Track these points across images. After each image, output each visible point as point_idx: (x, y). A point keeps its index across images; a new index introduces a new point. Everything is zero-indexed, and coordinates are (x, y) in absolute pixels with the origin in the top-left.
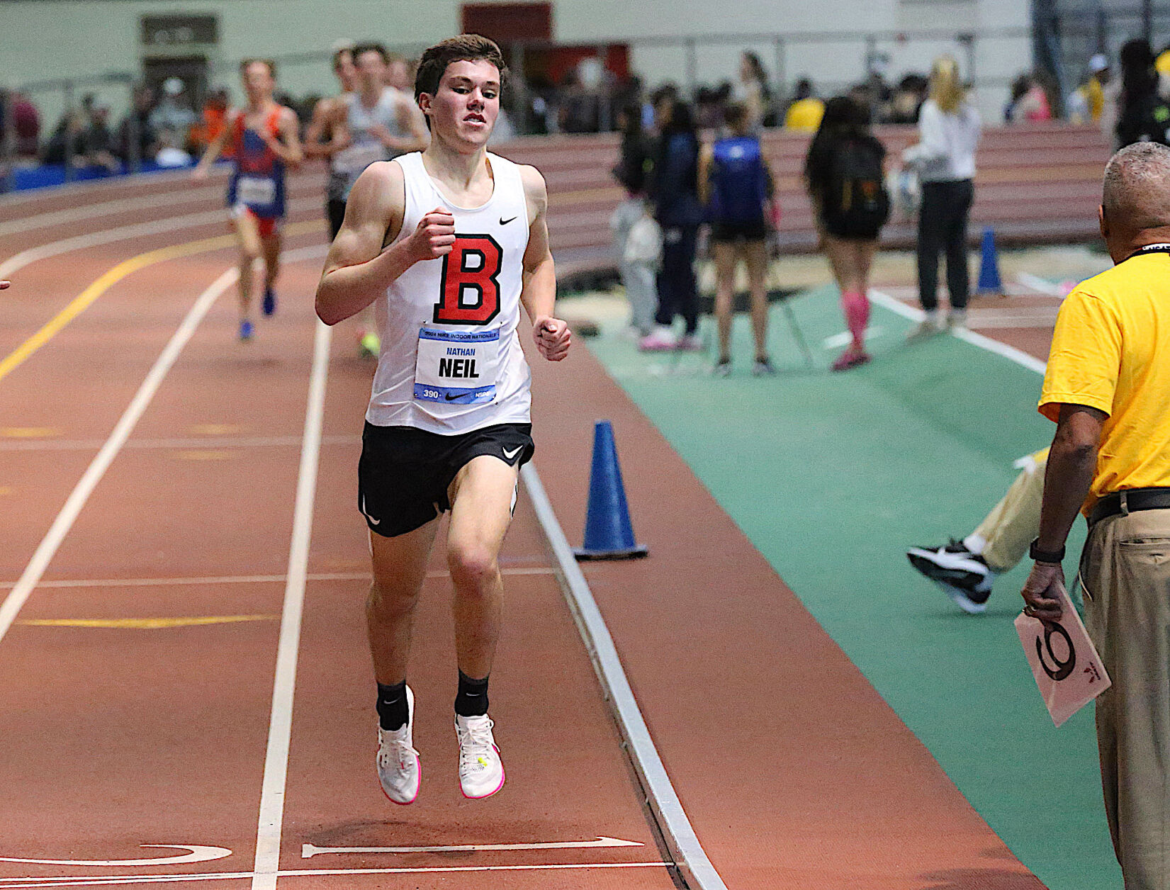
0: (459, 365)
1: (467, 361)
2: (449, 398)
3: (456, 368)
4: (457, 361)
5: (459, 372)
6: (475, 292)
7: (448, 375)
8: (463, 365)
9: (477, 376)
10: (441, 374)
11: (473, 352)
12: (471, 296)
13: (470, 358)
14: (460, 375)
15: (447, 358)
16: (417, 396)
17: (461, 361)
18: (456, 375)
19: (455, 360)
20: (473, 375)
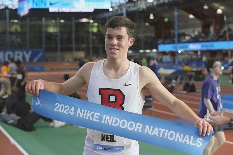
0: (108, 137)
1: (111, 136)
2: (105, 149)
3: (107, 138)
5: (108, 139)
7: (104, 141)
8: (109, 137)
9: (115, 141)
10: (102, 140)
14: (109, 141)
15: (104, 134)
16: (95, 149)
17: (109, 136)
18: (107, 141)
19: (107, 135)
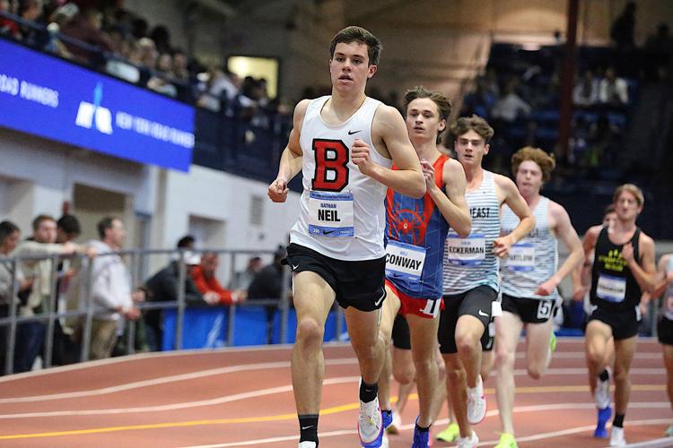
1: (333, 212)
2: (325, 233)
3: (327, 215)
4: (327, 211)
5: (328, 218)
6: (334, 172)
7: (323, 219)
8: (330, 214)
9: (339, 220)
10: (319, 219)
11: (335, 206)
12: (331, 175)
13: (334, 210)
14: (330, 220)
15: (322, 209)
17: (329, 211)
18: (327, 220)
19: (325, 211)
20: (337, 220)
